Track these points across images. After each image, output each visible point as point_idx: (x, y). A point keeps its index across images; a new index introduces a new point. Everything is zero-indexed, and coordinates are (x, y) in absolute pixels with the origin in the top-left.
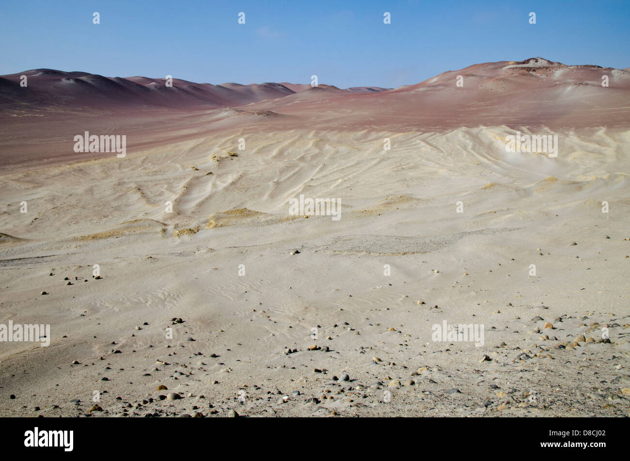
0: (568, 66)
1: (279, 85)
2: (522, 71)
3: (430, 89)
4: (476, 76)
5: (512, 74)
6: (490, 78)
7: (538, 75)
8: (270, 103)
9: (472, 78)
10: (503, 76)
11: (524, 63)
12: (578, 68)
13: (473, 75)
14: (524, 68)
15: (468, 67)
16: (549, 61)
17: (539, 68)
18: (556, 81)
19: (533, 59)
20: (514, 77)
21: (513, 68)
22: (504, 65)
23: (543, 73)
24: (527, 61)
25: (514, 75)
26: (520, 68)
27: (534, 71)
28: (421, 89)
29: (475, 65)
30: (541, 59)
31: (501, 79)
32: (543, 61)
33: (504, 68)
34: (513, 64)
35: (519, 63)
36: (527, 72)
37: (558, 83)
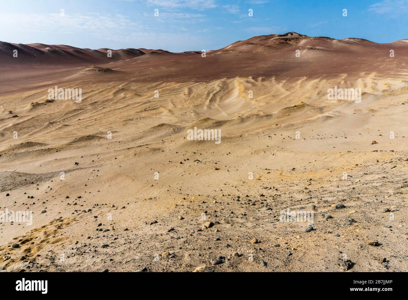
0: (310, 37)
1: (137, 50)
2: (282, 41)
3: (224, 52)
4: (253, 44)
5: (275, 42)
6: (262, 45)
7: (292, 43)
8: (122, 62)
9: (251, 46)
10: (269, 44)
11: (284, 35)
12: (315, 38)
13: (252, 44)
14: (283, 39)
15: (251, 38)
16: (299, 34)
17: (293, 39)
18: (300, 47)
19: (290, 33)
20: (276, 44)
21: (277, 39)
22: (272, 37)
23: (294, 42)
24: (287, 34)
25: (275, 43)
26: (281, 38)
27: (290, 40)
28: (219, 53)
29: (255, 37)
30: (295, 33)
31: (268, 46)
32: (296, 34)
33: (272, 39)
34: (277, 36)
35: (281, 36)
36: (284, 42)
37: (301, 48)
